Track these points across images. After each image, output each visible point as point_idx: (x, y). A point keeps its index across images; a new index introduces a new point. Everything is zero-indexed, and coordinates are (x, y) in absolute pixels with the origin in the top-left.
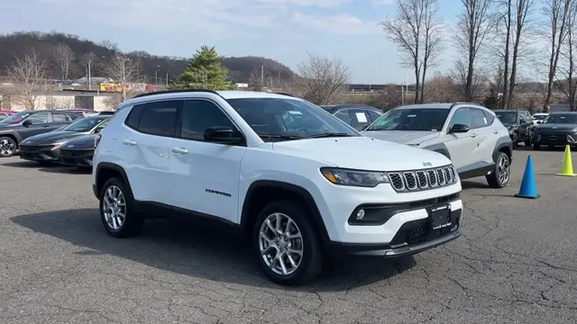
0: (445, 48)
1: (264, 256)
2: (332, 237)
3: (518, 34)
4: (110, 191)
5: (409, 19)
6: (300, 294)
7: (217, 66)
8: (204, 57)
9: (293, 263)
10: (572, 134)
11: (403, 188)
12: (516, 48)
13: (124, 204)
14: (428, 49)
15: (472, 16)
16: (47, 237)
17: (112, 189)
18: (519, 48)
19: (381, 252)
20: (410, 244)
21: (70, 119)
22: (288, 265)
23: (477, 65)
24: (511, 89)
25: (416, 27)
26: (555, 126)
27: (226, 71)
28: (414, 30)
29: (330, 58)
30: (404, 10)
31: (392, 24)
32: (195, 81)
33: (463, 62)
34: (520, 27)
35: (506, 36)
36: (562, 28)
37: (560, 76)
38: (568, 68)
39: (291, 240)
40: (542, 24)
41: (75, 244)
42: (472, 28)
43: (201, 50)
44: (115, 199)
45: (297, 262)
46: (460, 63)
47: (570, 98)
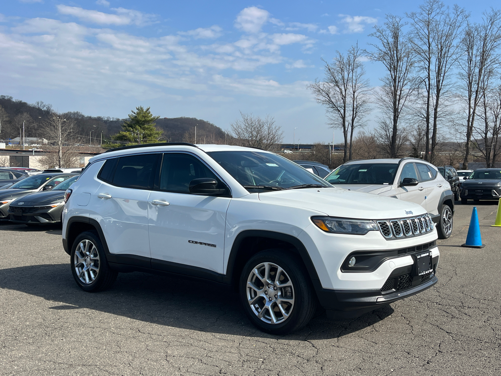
0: (371, 109)
1: (252, 306)
2: (325, 285)
3: (438, 97)
4: (81, 245)
5: (336, 82)
6: (292, 342)
7: (152, 126)
8: (139, 118)
9: (283, 311)
10: (496, 189)
11: (391, 236)
12: (436, 109)
13: (98, 258)
14: (355, 110)
15: (395, 80)
16: (16, 293)
17: (84, 243)
18: (438, 110)
19: (373, 299)
20: (398, 291)
21: (14, 177)
22: (278, 314)
23: (401, 125)
24: (433, 148)
25: (343, 90)
26: (480, 182)
27: (161, 131)
28: (341, 93)
29: (263, 119)
30: (332, 74)
31: (321, 87)
32: (130, 141)
33: (388, 122)
34: (438, 91)
35: (426, 99)
36: (477, 91)
37: (476, 136)
38: (483, 128)
39: (281, 289)
40: (460, 87)
41: (48, 299)
42: (396, 91)
43: (136, 111)
44: (88, 253)
45: (287, 310)
46: (385, 123)
47: (486, 156)
